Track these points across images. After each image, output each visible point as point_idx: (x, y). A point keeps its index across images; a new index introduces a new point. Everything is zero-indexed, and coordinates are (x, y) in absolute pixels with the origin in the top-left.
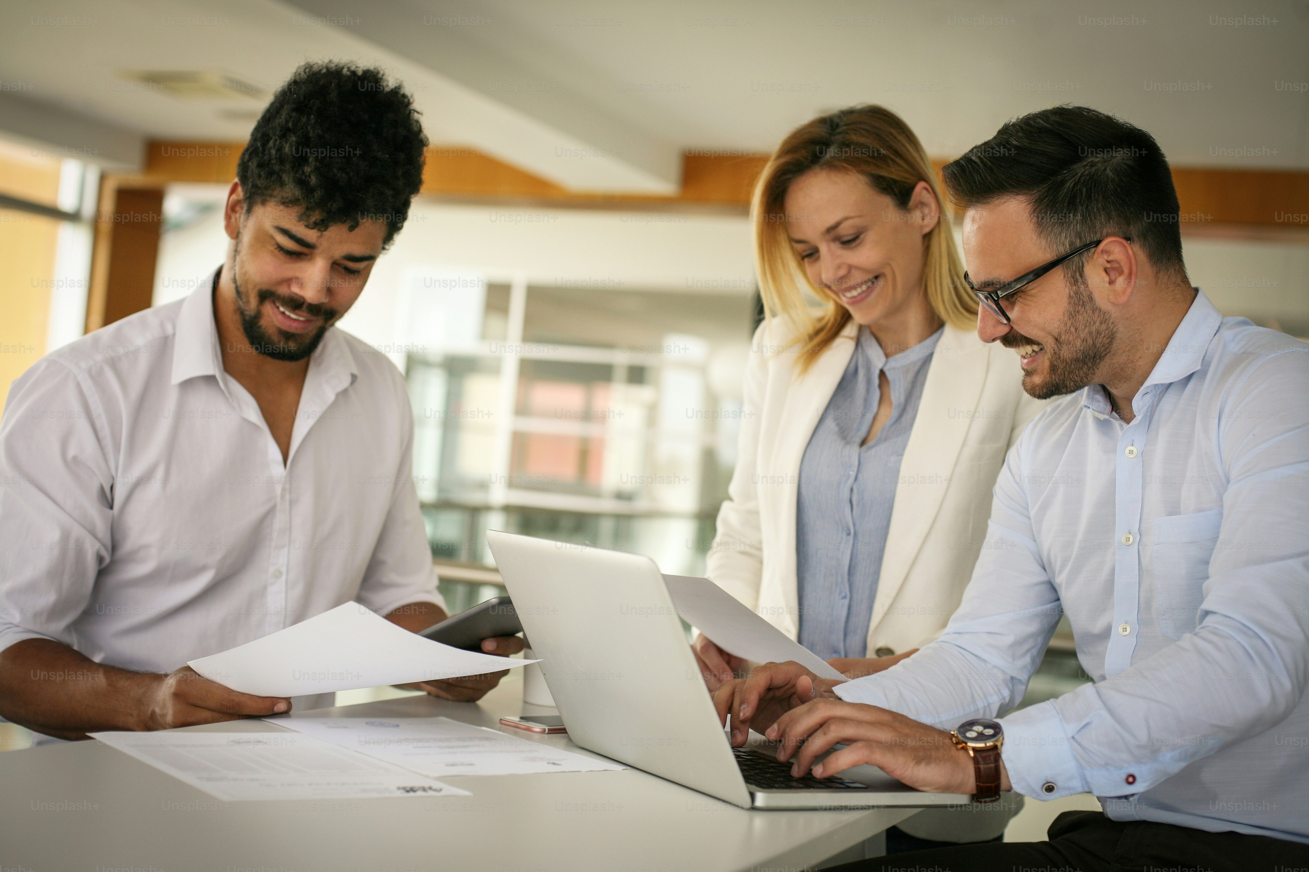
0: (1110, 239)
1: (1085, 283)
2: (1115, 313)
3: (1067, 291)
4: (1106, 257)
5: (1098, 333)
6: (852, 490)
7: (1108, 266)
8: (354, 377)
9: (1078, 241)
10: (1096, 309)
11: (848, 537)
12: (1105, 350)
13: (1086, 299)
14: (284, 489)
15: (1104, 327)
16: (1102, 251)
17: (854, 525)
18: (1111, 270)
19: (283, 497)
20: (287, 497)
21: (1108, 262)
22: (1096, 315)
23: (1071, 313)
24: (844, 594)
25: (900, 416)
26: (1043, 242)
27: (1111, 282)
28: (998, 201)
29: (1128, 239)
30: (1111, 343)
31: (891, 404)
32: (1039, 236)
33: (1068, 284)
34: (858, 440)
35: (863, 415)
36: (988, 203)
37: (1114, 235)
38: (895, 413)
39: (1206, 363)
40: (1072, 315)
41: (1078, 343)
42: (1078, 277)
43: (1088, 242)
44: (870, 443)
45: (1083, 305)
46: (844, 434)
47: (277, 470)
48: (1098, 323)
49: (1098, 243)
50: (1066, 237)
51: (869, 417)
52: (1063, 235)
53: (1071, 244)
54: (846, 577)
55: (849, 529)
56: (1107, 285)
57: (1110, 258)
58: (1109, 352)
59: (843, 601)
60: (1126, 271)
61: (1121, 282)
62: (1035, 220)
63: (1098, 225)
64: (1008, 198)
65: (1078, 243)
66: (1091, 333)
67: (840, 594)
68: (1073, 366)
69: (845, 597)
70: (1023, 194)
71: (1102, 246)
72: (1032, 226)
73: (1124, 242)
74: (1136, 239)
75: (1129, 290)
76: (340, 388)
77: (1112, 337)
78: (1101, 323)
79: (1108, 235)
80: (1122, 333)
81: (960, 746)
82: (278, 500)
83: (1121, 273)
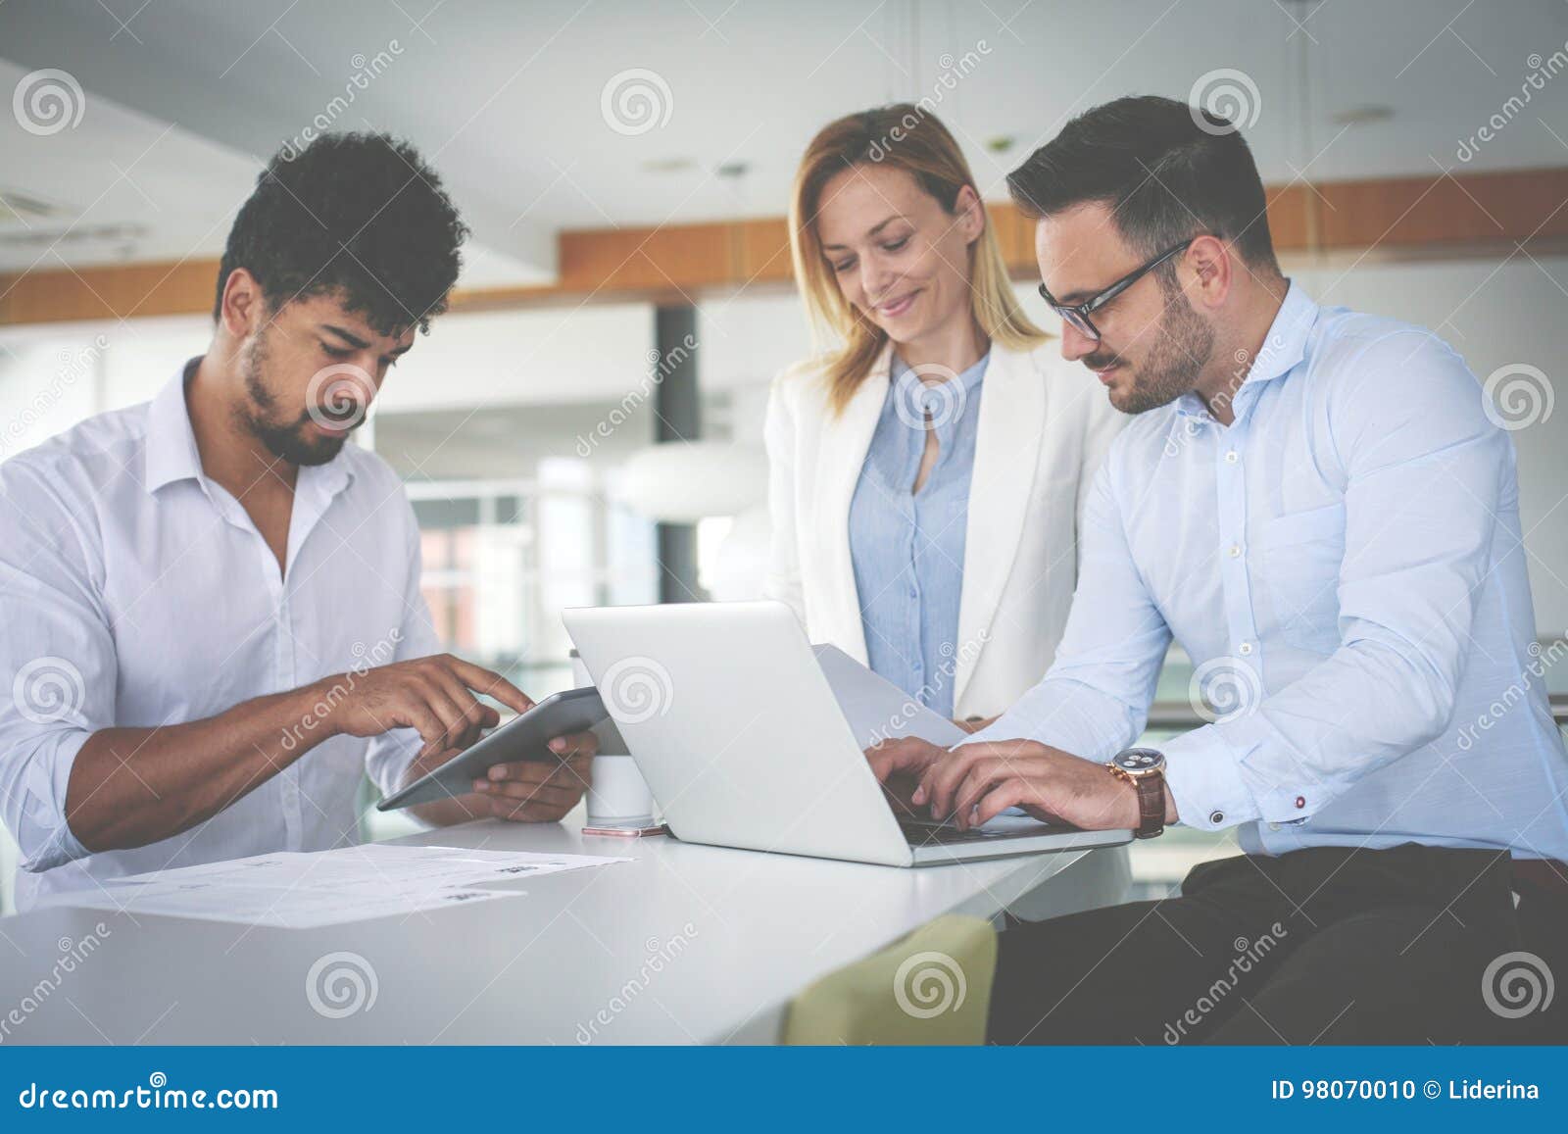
0: (1200, 239)
1: (1180, 289)
2: (1210, 315)
3: (1162, 297)
4: (1197, 257)
5: (1195, 338)
6: (912, 546)
7: (1201, 267)
8: (351, 477)
9: (1165, 244)
10: (1191, 314)
11: (914, 600)
12: (1204, 356)
13: (1181, 304)
14: (283, 608)
15: (1201, 332)
16: (1195, 252)
17: (919, 585)
18: (1206, 270)
19: (282, 617)
20: (288, 617)
21: (1200, 263)
22: (1193, 321)
23: (1167, 322)
24: (917, 664)
25: (950, 456)
26: (1129, 247)
27: (1205, 284)
28: (1074, 209)
29: (1219, 236)
30: (1209, 348)
31: (937, 441)
32: (1124, 241)
33: (1162, 290)
34: (908, 486)
35: (910, 459)
36: (1062, 212)
37: (1204, 233)
38: (944, 453)
39: (1307, 356)
40: (1168, 322)
41: (1174, 352)
42: (1171, 283)
43: (1177, 243)
44: (922, 490)
45: (1179, 312)
46: (891, 481)
47: (275, 585)
48: (1194, 329)
49: (1188, 244)
50: (1152, 240)
51: (917, 459)
52: (1149, 239)
53: (1159, 246)
54: (918, 646)
55: (914, 591)
56: (1201, 287)
57: (1203, 258)
58: (1208, 358)
59: (918, 672)
60: (1221, 271)
61: (1215, 282)
62: (1116, 225)
63: (1185, 224)
64: (1085, 204)
65: (1166, 246)
66: (1187, 340)
67: (913, 663)
68: (1168, 380)
69: (919, 668)
70: (1101, 199)
71: (1193, 246)
72: (1114, 232)
73: (1216, 240)
74: (1227, 235)
75: (1225, 291)
76: (336, 491)
77: (1209, 341)
78: (1198, 328)
79: (1197, 235)
80: (1221, 337)
81: (1121, 776)
82: (278, 620)
83: (1215, 273)
